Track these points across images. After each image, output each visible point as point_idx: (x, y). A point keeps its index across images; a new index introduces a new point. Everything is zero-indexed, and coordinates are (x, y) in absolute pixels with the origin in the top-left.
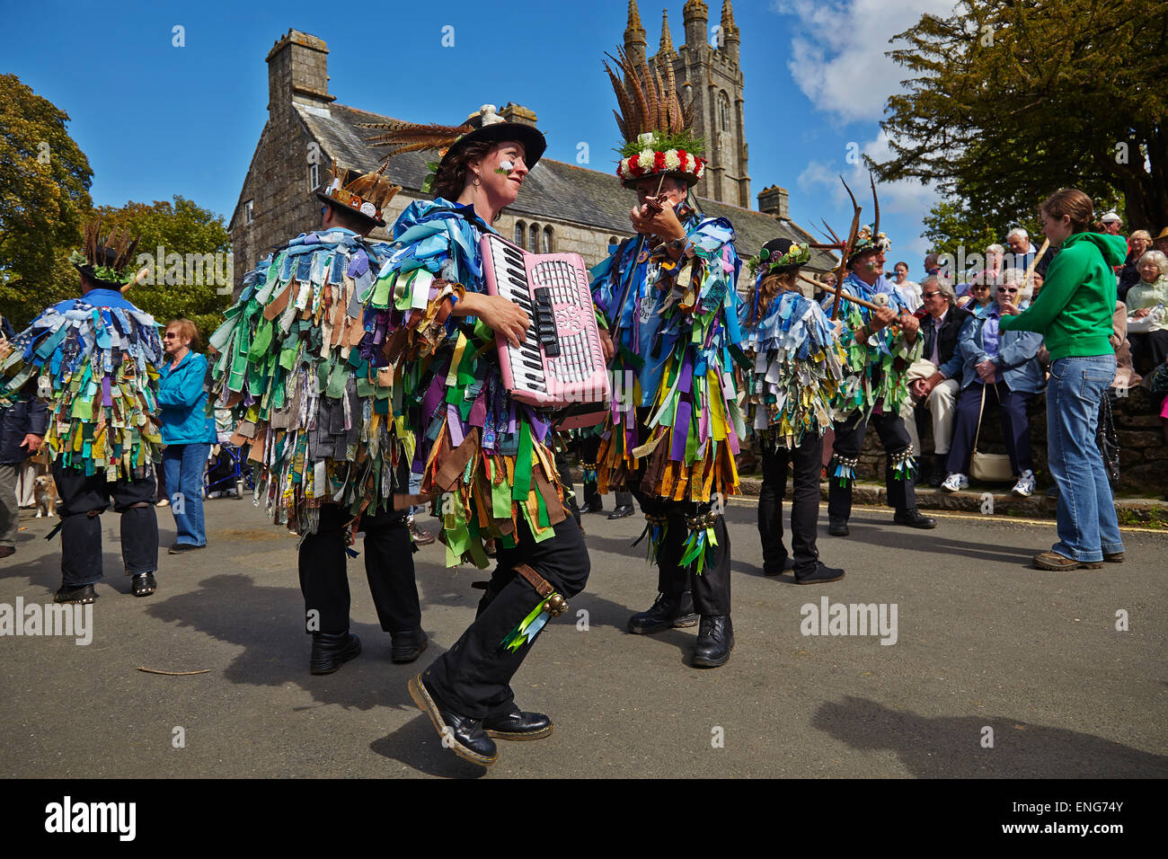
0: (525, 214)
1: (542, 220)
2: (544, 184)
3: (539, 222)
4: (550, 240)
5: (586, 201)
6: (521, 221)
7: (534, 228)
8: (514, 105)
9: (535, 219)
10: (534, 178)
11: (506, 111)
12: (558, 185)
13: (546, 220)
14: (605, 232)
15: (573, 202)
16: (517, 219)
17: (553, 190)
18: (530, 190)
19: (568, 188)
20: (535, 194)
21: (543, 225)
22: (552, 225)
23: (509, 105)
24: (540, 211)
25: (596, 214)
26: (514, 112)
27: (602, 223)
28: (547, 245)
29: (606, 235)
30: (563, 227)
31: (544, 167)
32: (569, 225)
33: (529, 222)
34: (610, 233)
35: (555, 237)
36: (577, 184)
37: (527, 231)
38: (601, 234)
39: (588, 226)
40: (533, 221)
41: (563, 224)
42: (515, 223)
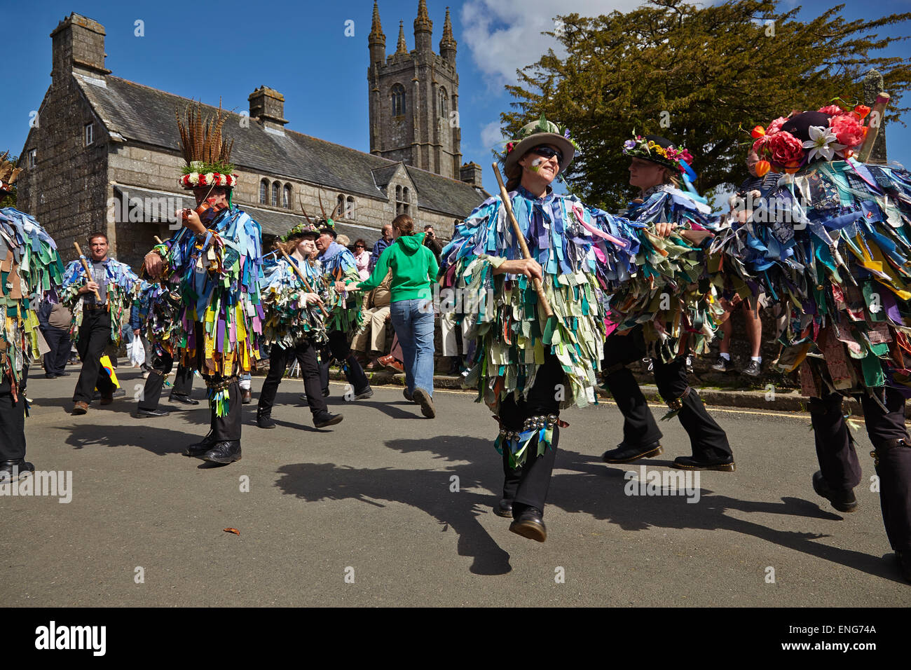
0: (269, 173)
1: (283, 179)
2: (288, 150)
3: (281, 180)
4: (290, 194)
5: (321, 165)
6: (266, 178)
7: (277, 184)
8: (266, 88)
9: (277, 177)
10: (280, 145)
11: (260, 92)
12: (300, 152)
13: (286, 179)
14: (334, 191)
15: (310, 166)
16: (262, 177)
17: (295, 155)
18: (275, 155)
19: (308, 155)
20: (279, 158)
21: (283, 183)
22: (291, 183)
23: (262, 87)
24: (281, 172)
25: (327, 176)
26: (265, 93)
27: (331, 184)
28: (287, 198)
29: (335, 193)
30: (300, 185)
31: (289, 138)
32: (305, 183)
33: (272, 180)
34: (338, 191)
35: (293, 193)
36: (315, 152)
37: (270, 187)
38: (331, 192)
39: (320, 185)
40: (275, 180)
41: (300, 183)
42: (260, 180)
